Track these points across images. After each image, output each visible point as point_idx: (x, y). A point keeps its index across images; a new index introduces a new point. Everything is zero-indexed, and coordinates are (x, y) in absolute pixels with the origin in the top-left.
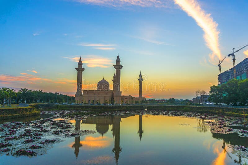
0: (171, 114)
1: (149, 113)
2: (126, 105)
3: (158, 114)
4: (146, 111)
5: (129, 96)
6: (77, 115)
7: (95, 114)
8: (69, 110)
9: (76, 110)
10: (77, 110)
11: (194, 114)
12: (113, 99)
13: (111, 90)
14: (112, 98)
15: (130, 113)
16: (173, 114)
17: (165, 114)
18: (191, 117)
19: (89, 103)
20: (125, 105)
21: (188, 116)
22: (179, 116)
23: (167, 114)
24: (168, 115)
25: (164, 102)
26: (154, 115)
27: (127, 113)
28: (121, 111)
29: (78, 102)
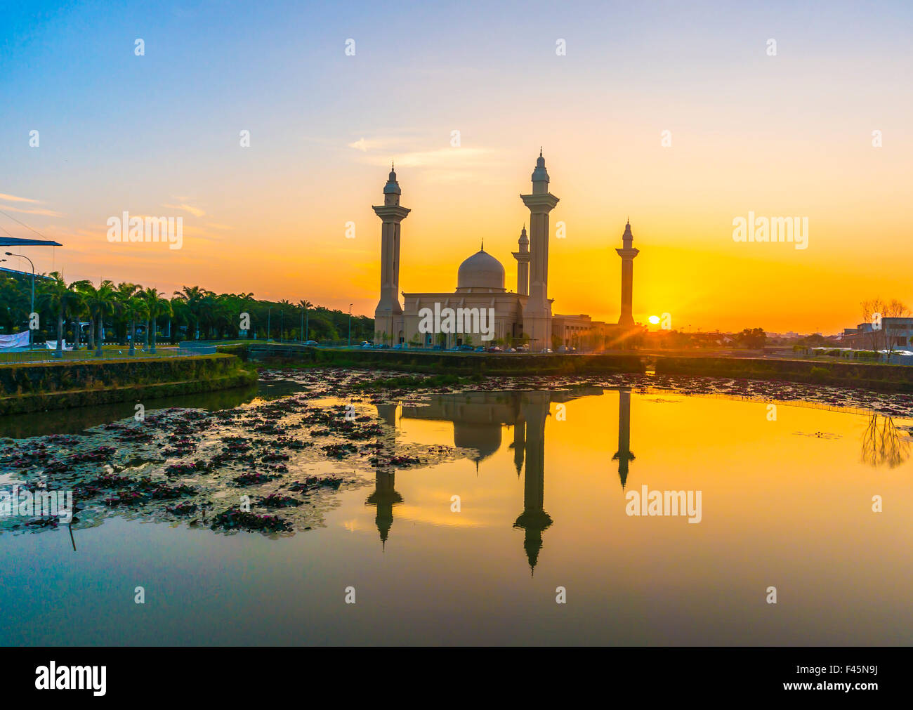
0: (757, 391)
1: (665, 385)
2: (571, 351)
3: (704, 390)
4: (652, 379)
5: (582, 316)
6: (390, 386)
7: (457, 385)
8: (358, 368)
9: (381, 368)
10: (389, 369)
11: (854, 395)
12: (521, 326)
13: (511, 295)
14: (514, 324)
15: (589, 385)
16: (764, 393)
17: (733, 393)
18: (842, 405)
19: (426, 344)
20: (566, 352)
21: (828, 401)
22: (789, 399)
23: (740, 390)
24: (746, 394)
25: (719, 342)
26: (687, 393)
27: (578, 383)
28: (554, 375)
29: (385, 338)
